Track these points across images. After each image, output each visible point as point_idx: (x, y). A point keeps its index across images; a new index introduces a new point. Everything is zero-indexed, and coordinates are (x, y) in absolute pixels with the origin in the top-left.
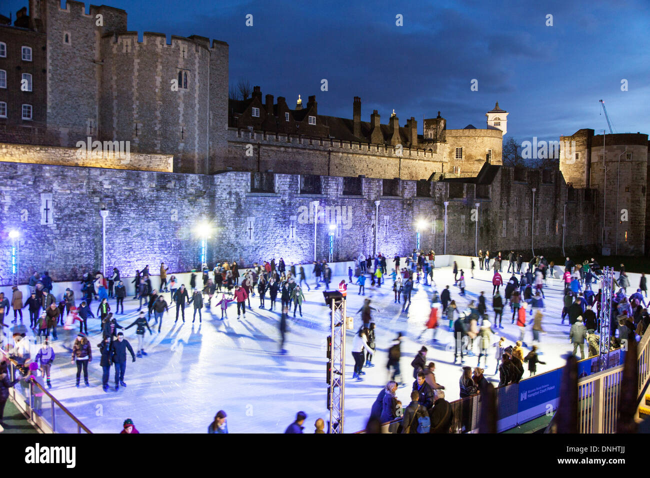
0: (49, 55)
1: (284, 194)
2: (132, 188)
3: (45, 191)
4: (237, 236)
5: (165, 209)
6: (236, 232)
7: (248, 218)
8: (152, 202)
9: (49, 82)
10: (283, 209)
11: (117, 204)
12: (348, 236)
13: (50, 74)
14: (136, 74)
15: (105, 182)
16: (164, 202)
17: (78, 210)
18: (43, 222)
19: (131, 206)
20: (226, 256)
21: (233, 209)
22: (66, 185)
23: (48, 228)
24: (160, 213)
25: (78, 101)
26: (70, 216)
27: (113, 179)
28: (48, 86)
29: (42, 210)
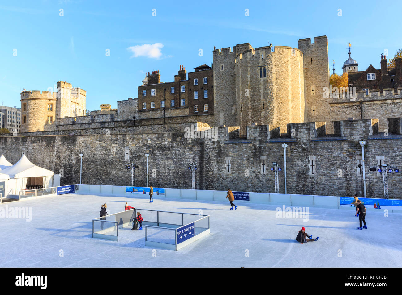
0: (214, 78)
1: (255, 140)
2: (160, 142)
3: (127, 146)
4: (219, 170)
5: (176, 153)
6: (218, 167)
7: (226, 158)
8: (169, 149)
9: (215, 91)
10: (254, 151)
11: (153, 151)
12: (325, 175)
13: (215, 88)
14: (240, 77)
15: (148, 140)
16: (175, 149)
17: (138, 154)
18: (126, 160)
19: (159, 151)
20: (211, 183)
21: (216, 152)
22: (134, 143)
23: (127, 162)
24: (173, 155)
25: (228, 98)
26: (135, 157)
27: (152, 138)
28: (214, 93)
29: (126, 154)
